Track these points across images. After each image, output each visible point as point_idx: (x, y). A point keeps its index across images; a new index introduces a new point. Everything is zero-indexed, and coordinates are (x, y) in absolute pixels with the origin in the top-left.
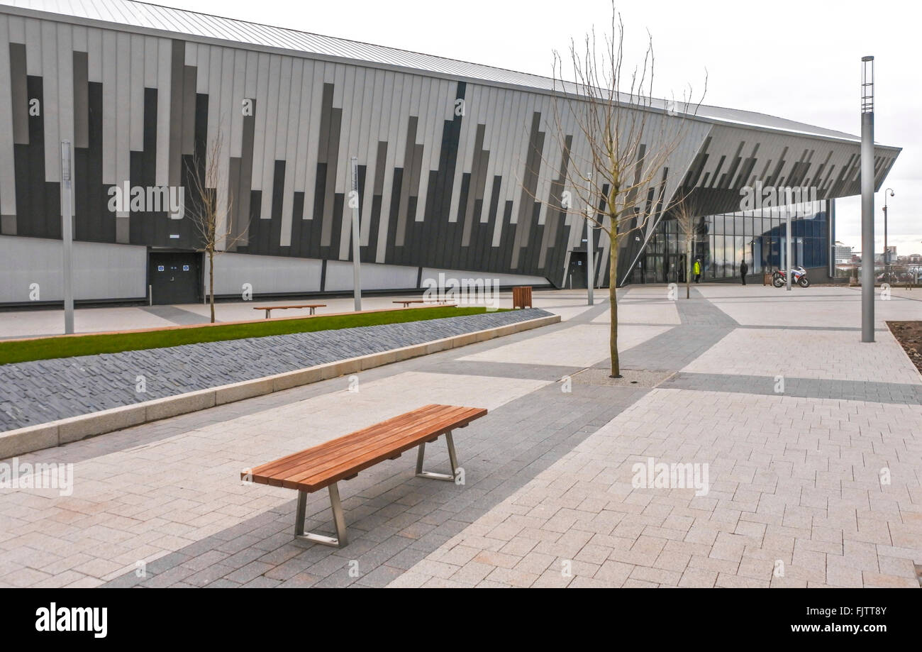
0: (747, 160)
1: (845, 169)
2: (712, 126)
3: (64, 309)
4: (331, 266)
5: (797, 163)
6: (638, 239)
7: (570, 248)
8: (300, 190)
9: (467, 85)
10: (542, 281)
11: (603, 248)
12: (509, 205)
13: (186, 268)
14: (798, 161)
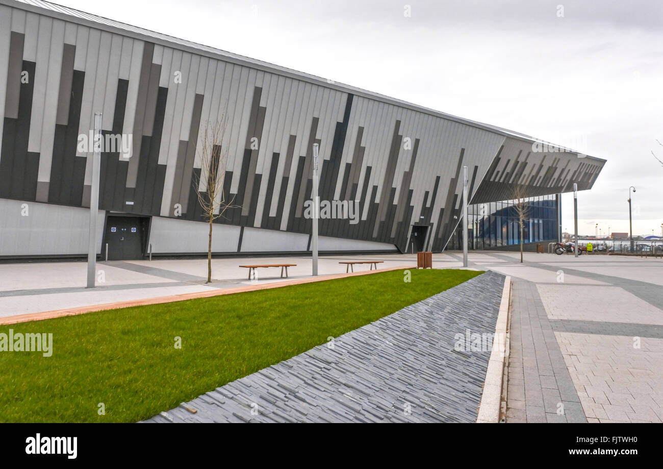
0: (522, 163)
1: (575, 172)
2: (505, 138)
3: (87, 261)
4: (247, 232)
5: (549, 167)
6: (456, 217)
7: (412, 223)
8: (229, 170)
9: (354, 96)
10: (392, 247)
11: (433, 224)
12: (375, 188)
13: (134, 230)
14: (550, 165)
